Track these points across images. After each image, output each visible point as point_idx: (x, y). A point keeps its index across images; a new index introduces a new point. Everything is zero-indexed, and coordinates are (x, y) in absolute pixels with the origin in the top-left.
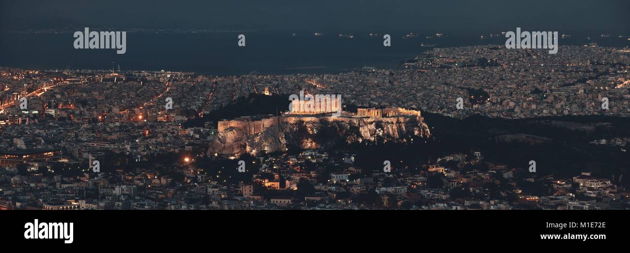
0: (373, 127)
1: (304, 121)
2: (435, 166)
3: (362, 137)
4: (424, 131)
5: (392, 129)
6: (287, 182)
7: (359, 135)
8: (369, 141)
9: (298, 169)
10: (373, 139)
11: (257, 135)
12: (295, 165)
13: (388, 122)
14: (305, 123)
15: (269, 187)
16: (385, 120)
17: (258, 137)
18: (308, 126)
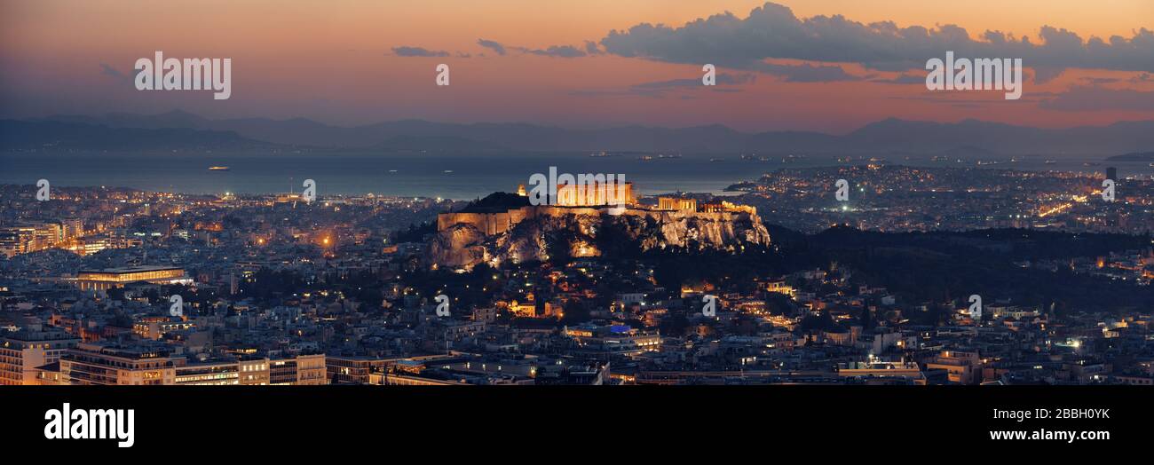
0: (683, 225)
1: (575, 215)
2: (777, 284)
3: (665, 240)
4: (761, 236)
5: (713, 230)
6: (547, 305)
7: (661, 237)
8: (677, 247)
9: (565, 286)
10: (682, 244)
11: (500, 235)
12: (560, 281)
13: (706, 220)
14: (576, 218)
15: (517, 312)
16: (701, 215)
17: (502, 239)
18: (581, 221)
